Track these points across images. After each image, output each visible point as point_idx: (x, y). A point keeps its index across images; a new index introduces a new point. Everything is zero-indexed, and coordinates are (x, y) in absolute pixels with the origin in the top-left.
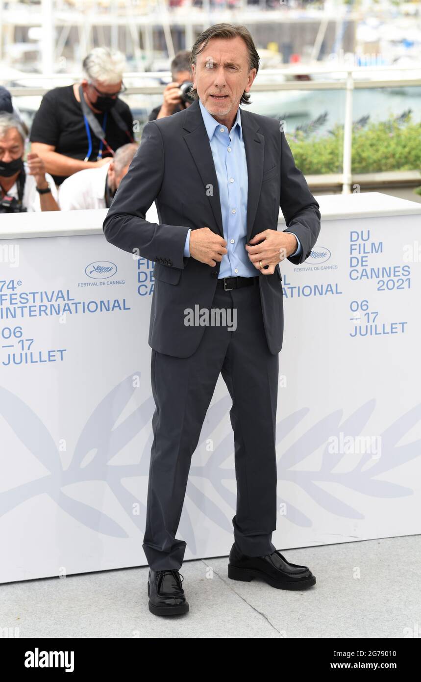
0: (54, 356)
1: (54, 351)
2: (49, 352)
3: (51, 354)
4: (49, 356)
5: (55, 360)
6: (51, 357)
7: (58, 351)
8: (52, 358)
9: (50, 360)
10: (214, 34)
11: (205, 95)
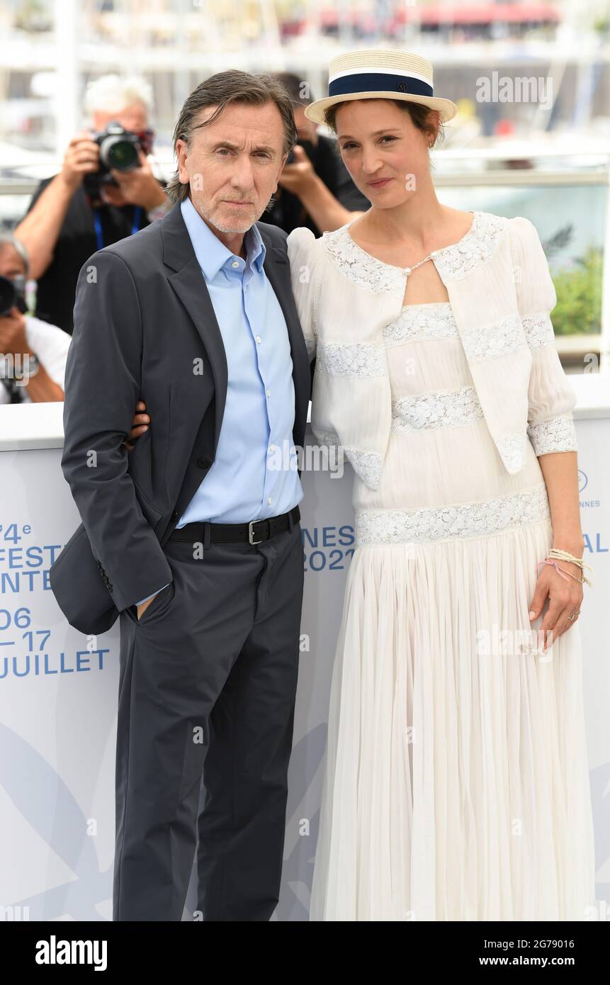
0: (88, 661)
1: (88, 652)
2: (79, 654)
3: (83, 657)
4: (79, 661)
5: (88, 669)
6: (81, 664)
7: (94, 652)
8: (83, 665)
9: (79, 669)
10: (233, 96)
11: (213, 200)
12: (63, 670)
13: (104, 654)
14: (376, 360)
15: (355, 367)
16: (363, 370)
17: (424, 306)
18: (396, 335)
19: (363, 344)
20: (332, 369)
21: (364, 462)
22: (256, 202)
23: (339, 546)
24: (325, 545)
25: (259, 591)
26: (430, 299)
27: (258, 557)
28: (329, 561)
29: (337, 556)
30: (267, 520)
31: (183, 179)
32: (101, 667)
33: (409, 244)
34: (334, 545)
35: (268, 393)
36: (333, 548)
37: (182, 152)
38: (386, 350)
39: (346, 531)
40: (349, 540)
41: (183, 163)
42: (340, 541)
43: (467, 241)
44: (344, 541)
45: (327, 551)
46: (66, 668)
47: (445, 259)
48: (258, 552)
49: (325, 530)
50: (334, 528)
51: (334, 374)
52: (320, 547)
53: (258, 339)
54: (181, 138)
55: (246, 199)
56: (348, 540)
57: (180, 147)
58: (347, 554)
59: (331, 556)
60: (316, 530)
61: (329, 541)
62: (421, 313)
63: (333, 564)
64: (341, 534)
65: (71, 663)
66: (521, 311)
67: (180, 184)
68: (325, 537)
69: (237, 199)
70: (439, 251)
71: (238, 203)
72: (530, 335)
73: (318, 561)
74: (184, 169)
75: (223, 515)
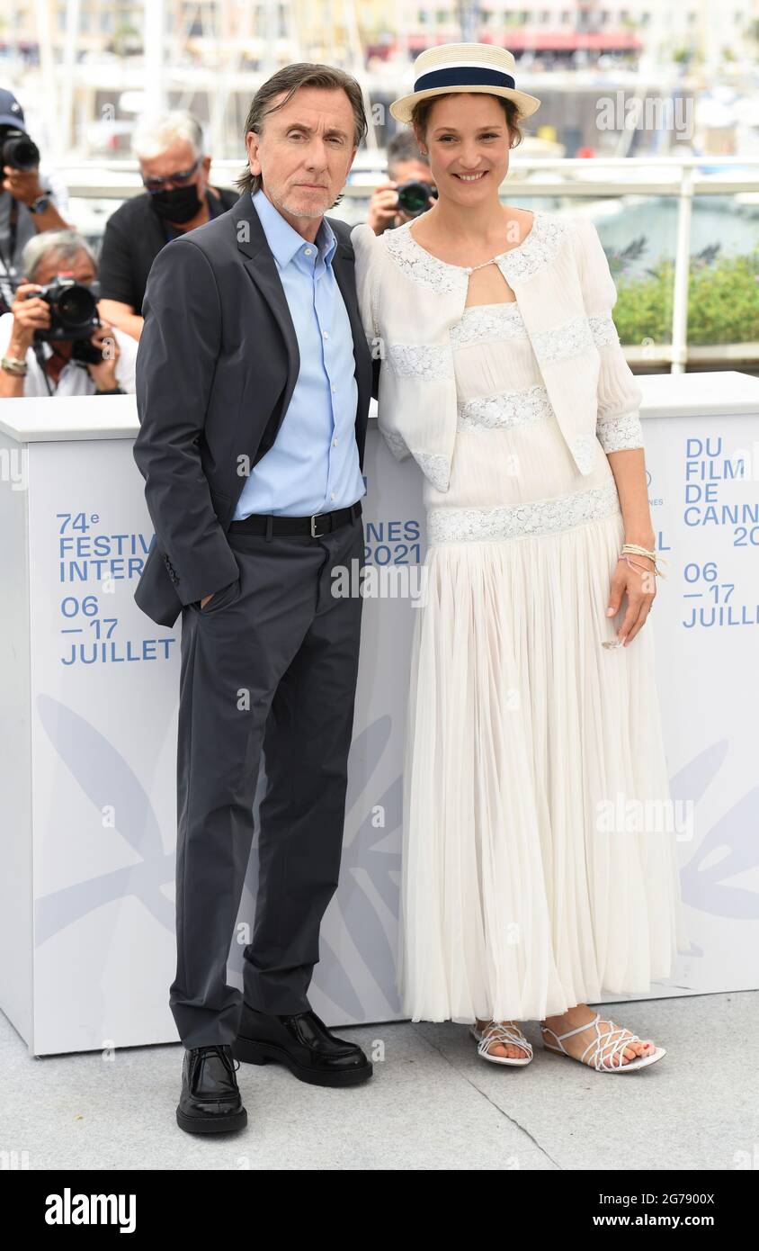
0: (154, 649)
1: (154, 641)
2: (145, 643)
3: (149, 646)
4: (145, 650)
5: (154, 658)
6: (148, 653)
7: (160, 641)
9: (145, 658)
10: (305, 79)
11: (286, 184)
12: (129, 659)
13: (170, 643)
14: (441, 362)
15: (421, 370)
16: (428, 371)
17: (489, 306)
18: (464, 337)
19: (428, 346)
20: (398, 370)
21: (431, 464)
22: (329, 186)
23: (404, 541)
24: (390, 539)
25: (321, 584)
26: (495, 301)
27: (321, 549)
28: (394, 556)
29: (401, 551)
30: (329, 513)
31: (254, 171)
32: (167, 657)
33: (472, 245)
34: (399, 539)
35: (333, 388)
36: (398, 543)
37: (253, 145)
38: (453, 352)
39: (412, 526)
40: (414, 535)
41: (255, 156)
42: (406, 536)
43: (529, 243)
44: (409, 536)
45: (392, 545)
46: (132, 657)
47: (509, 263)
48: (320, 545)
49: (390, 524)
50: (399, 523)
51: (400, 374)
52: (385, 542)
53: (325, 334)
54: (252, 130)
55: (319, 182)
56: (412, 535)
57: (251, 138)
58: (412, 549)
59: (396, 550)
60: (381, 524)
61: (394, 536)
62: (485, 315)
63: (399, 558)
64: (406, 528)
65: (137, 651)
66: (588, 311)
67: (251, 176)
68: (390, 532)
69: (311, 182)
70: (503, 255)
71: (312, 186)
72: (596, 334)
73: (383, 555)
74: (255, 161)
75: (287, 508)
